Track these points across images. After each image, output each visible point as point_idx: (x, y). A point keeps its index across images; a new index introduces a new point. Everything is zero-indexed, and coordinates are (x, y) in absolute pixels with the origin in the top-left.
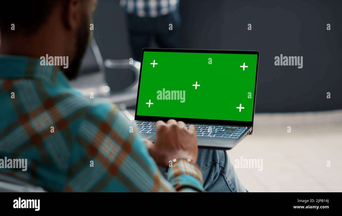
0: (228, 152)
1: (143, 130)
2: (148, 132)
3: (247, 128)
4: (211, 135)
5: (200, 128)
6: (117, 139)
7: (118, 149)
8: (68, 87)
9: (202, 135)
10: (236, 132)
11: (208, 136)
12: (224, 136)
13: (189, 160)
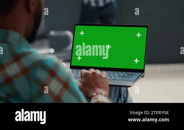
0: (129, 88)
1: (75, 75)
2: (78, 76)
3: (140, 73)
4: (118, 78)
5: (111, 74)
6: (60, 80)
7: (61, 86)
8: (28, 48)
9: (113, 78)
10: (134, 76)
11: (117, 78)
12: (127, 78)
13: (104, 94)
